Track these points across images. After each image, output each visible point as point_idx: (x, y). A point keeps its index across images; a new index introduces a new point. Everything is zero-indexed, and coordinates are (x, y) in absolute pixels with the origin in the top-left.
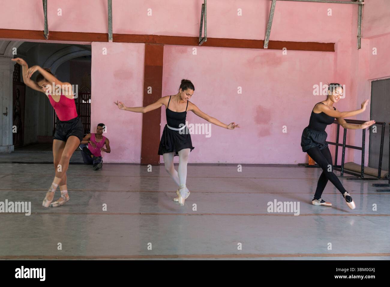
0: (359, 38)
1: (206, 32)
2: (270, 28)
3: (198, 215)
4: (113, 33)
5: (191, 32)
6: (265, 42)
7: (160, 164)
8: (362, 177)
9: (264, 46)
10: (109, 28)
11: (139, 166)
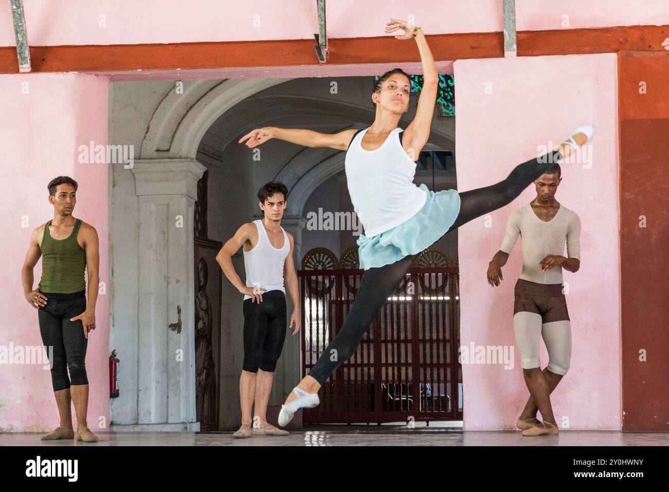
4: (518, 29)
10: (507, 15)
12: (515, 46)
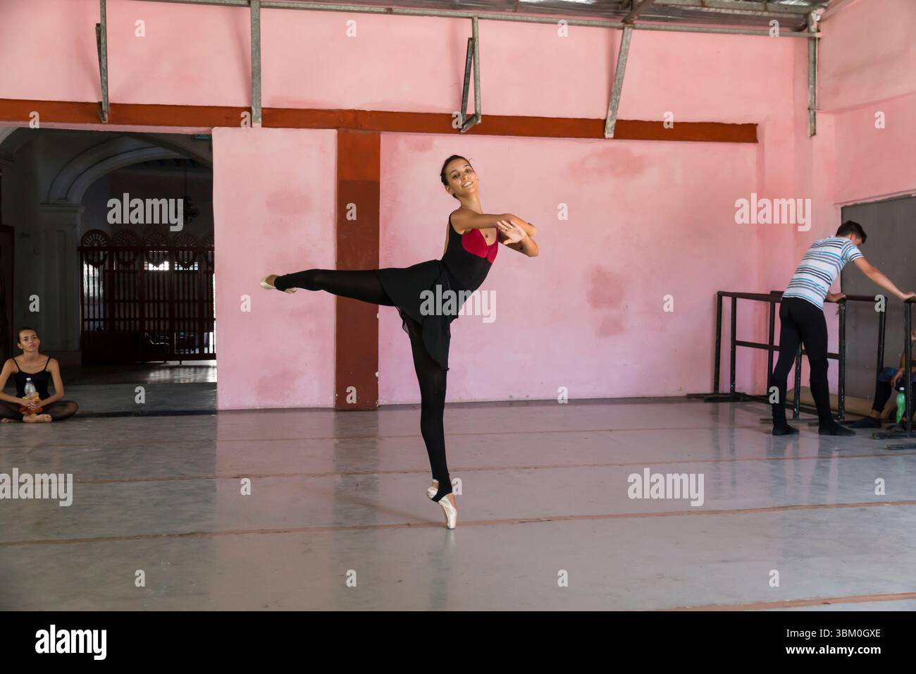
0: (812, 113)
1: (478, 102)
2: (618, 91)
3: (541, 521)
4: (263, 106)
5: (441, 101)
6: (607, 123)
7: (379, 407)
8: (842, 420)
9: (604, 131)
10: (254, 95)
11: (332, 415)
12: (260, 120)
